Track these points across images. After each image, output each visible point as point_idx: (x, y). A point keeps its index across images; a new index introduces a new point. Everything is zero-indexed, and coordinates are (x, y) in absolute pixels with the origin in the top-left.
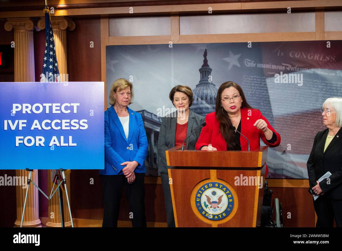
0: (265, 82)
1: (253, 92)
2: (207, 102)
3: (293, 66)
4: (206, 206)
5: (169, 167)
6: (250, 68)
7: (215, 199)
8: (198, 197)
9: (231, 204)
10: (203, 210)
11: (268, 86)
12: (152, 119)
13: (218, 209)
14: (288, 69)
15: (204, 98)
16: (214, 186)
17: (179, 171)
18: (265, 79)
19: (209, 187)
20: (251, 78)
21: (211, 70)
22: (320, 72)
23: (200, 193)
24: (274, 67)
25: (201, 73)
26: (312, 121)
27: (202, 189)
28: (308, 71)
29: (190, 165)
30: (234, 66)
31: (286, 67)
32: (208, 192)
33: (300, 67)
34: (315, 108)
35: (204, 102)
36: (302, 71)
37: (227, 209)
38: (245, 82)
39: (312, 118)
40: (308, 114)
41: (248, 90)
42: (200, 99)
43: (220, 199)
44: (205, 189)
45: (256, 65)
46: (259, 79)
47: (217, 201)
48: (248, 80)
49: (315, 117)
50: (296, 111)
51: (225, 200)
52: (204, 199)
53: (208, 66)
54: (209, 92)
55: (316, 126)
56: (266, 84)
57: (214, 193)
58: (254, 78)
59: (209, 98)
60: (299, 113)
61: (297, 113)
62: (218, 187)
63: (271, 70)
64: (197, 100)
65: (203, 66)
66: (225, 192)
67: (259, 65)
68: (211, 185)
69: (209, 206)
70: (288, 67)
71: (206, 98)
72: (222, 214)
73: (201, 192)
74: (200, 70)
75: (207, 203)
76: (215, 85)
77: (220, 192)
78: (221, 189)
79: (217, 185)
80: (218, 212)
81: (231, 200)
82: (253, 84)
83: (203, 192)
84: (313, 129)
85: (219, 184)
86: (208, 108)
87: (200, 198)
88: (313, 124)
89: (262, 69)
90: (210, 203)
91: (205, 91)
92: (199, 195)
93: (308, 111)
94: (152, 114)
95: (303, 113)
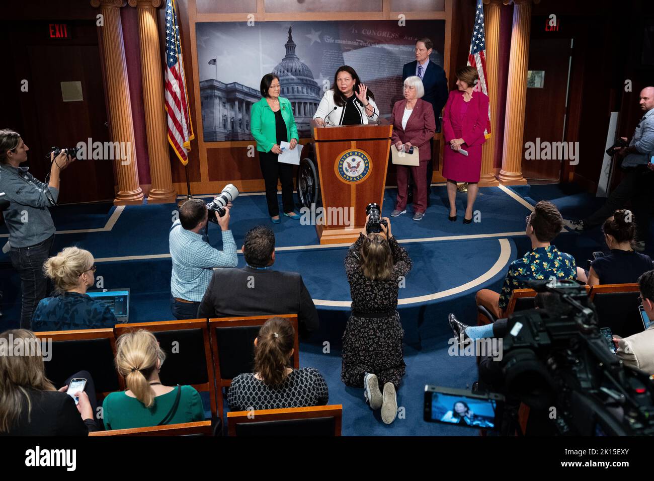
0: (342, 55)
1: (332, 65)
2: (292, 74)
3: (365, 42)
4: (347, 171)
5: (317, 141)
6: (330, 44)
7: (354, 164)
8: (341, 164)
9: (366, 167)
10: (344, 174)
11: (344, 59)
12: (243, 90)
13: (356, 172)
14: (361, 44)
15: (290, 70)
16: (354, 154)
17: (326, 144)
18: (342, 53)
19: (350, 156)
20: (330, 52)
21: (295, 46)
22: (387, 47)
23: (342, 161)
24: (349, 43)
25: (286, 48)
26: (380, 88)
27: (344, 157)
28: (377, 46)
29: (335, 138)
30: (316, 42)
31: (359, 42)
32: (349, 160)
33: (370, 43)
34: (382, 77)
35: (290, 74)
36: (373, 46)
37: (364, 172)
38: (325, 56)
39: (379, 86)
40: (377, 82)
41: (328, 62)
42: (286, 72)
43: (358, 165)
44: (347, 157)
45: (334, 41)
46: (336, 53)
47: (356, 166)
48: (327, 54)
49: (382, 85)
50: (367, 80)
51: (362, 165)
52: (345, 165)
53: (292, 42)
54: (294, 65)
55: (383, 92)
56: (342, 58)
57: (354, 160)
58: (332, 52)
59: (294, 70)
60: (370, 81)
61: (368, 81)
62: (357, 155)
63: (347, 45)
64: (284, 72)
65: (288, 42)
66: (363, 158)
67: (338, 41)
68: (351, 154)
69: (350, 170)
70: (361, 42)
71: (292, 71)
72: (359, 176)
73: (343, 159)
74: (285, 46)
75: (348, 168)
76: (299, 59)
77: (358, 159)
78: (360, 156)
79: (356, 153)
80: (357, 174)
81: (367, 165)
82: (332, 58)
83: (345, 159)
84: (381, 95)
85: (358, 153)
86: (293, 79)
87: (342, 165)
88: (381, 90)
89: (339, 44)
90: (350, 168)
91: (290, 64)
92: (341, 162)
93: (376, 80)
94: (242, 85)
95: (373, 82)
